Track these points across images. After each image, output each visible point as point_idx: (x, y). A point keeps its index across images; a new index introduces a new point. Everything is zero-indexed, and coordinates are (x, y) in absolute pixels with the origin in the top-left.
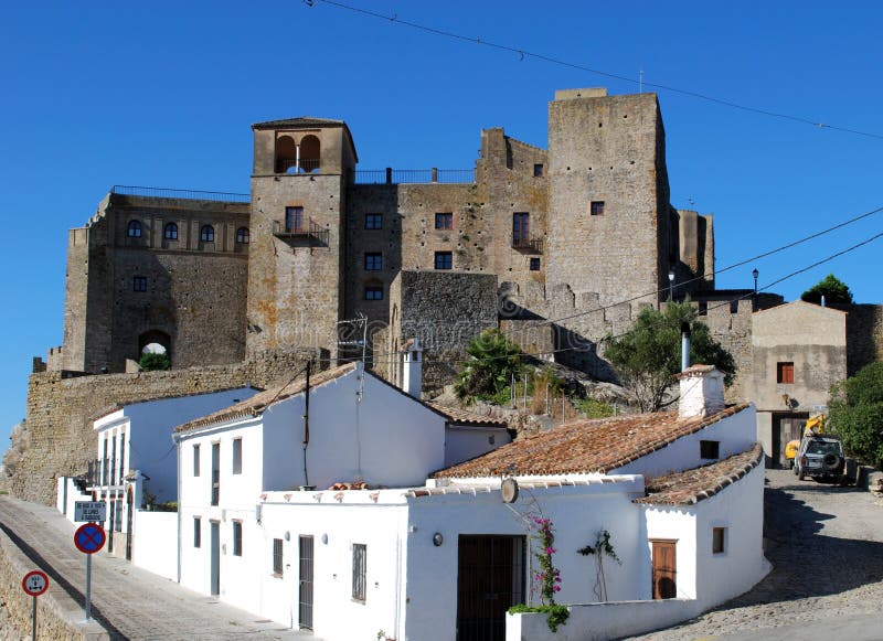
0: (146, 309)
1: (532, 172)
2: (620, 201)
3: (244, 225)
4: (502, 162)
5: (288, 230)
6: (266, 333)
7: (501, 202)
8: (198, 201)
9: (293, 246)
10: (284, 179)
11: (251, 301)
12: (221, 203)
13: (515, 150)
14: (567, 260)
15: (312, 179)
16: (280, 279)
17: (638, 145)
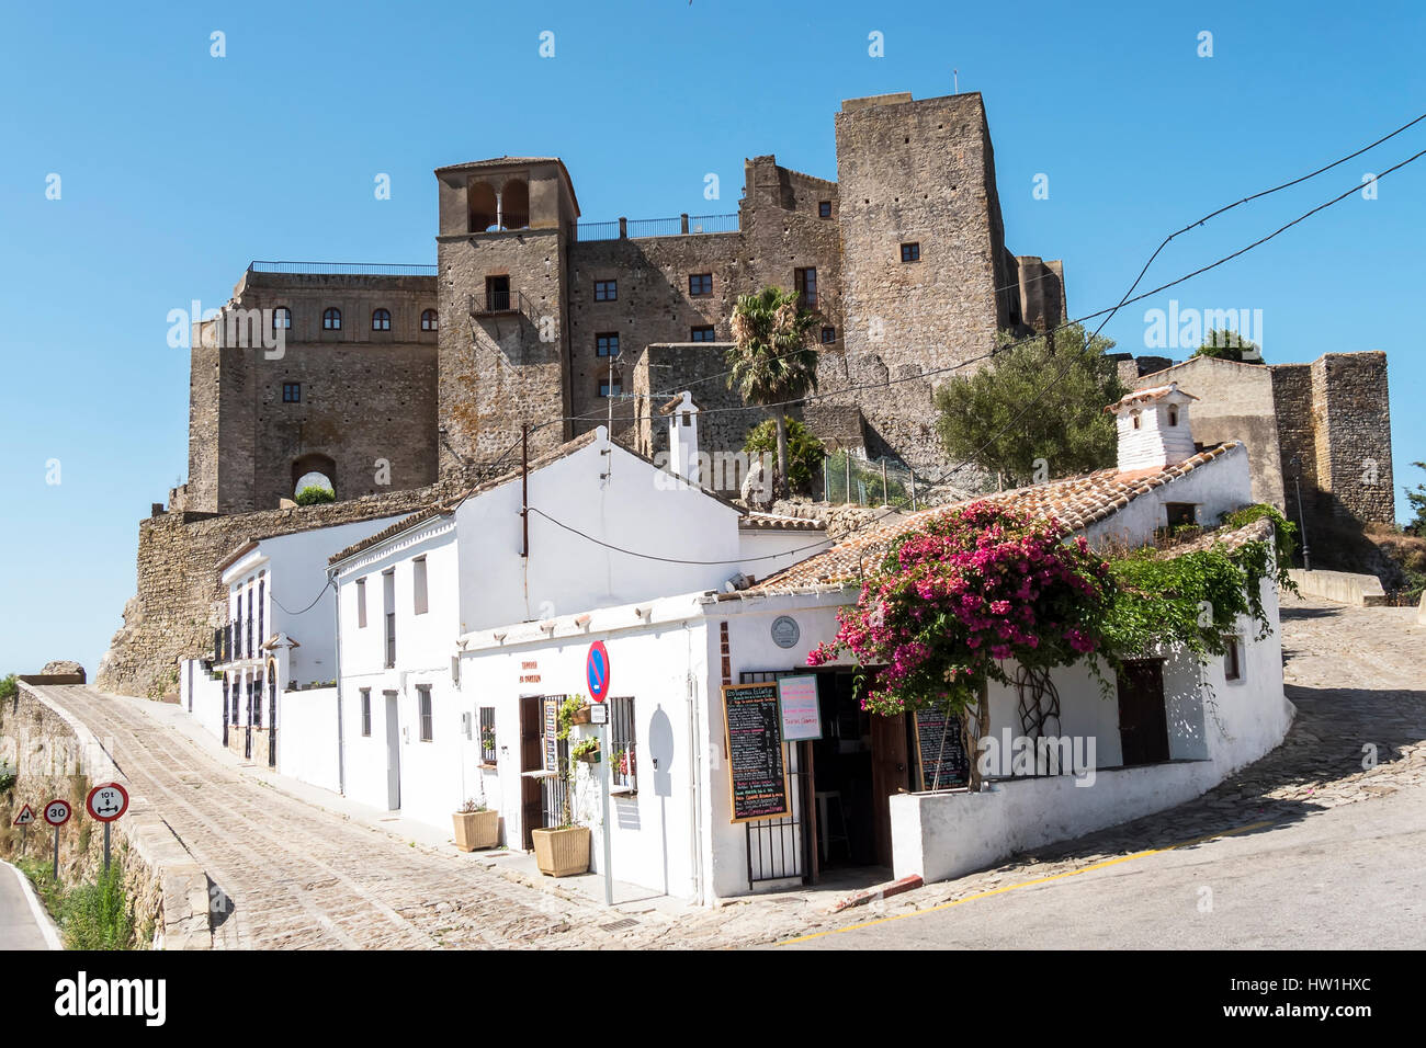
0: (301, 425)
1: (817, 212)
3: (430, 305)
4: (775, 201)
5: (489, 307)
7: (776, 255)
10: (481, 241)
11: (444, 407)
12: (399, 277)
15: (520, 240)
16: (481, 375)
17: (960, 165)
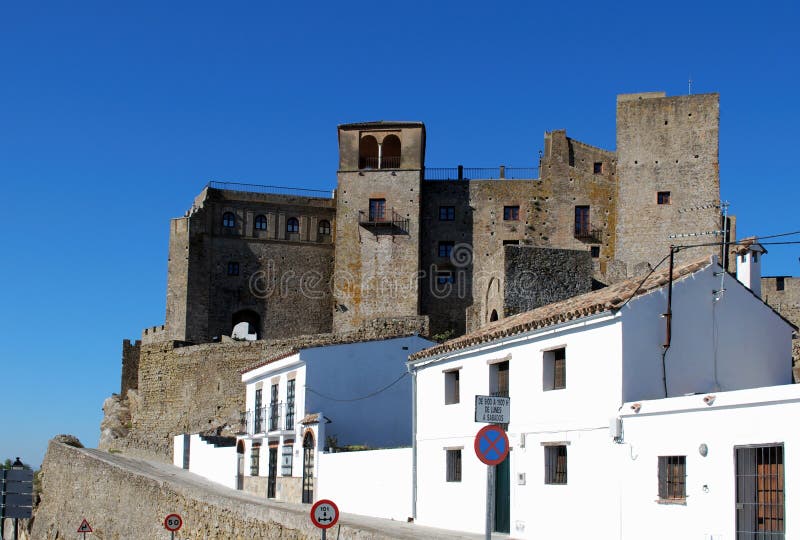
0: (239, 291)
1: (592, 169)
2: (685, 191)
3: (325, 218)
4: (564, 161)
5: (371, 219)
6: (351, 312)
7: (564, 197)
8: (284, 196)
9: (376, 234)
10: (368, 175)
12: (304, 198)
13: (576, 150)
14: (635, 245)
15: (394, 175)
16: (364, 264)
17: (702, 141)
